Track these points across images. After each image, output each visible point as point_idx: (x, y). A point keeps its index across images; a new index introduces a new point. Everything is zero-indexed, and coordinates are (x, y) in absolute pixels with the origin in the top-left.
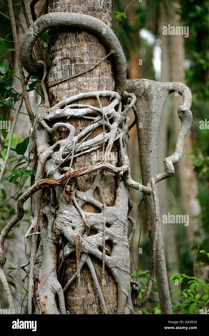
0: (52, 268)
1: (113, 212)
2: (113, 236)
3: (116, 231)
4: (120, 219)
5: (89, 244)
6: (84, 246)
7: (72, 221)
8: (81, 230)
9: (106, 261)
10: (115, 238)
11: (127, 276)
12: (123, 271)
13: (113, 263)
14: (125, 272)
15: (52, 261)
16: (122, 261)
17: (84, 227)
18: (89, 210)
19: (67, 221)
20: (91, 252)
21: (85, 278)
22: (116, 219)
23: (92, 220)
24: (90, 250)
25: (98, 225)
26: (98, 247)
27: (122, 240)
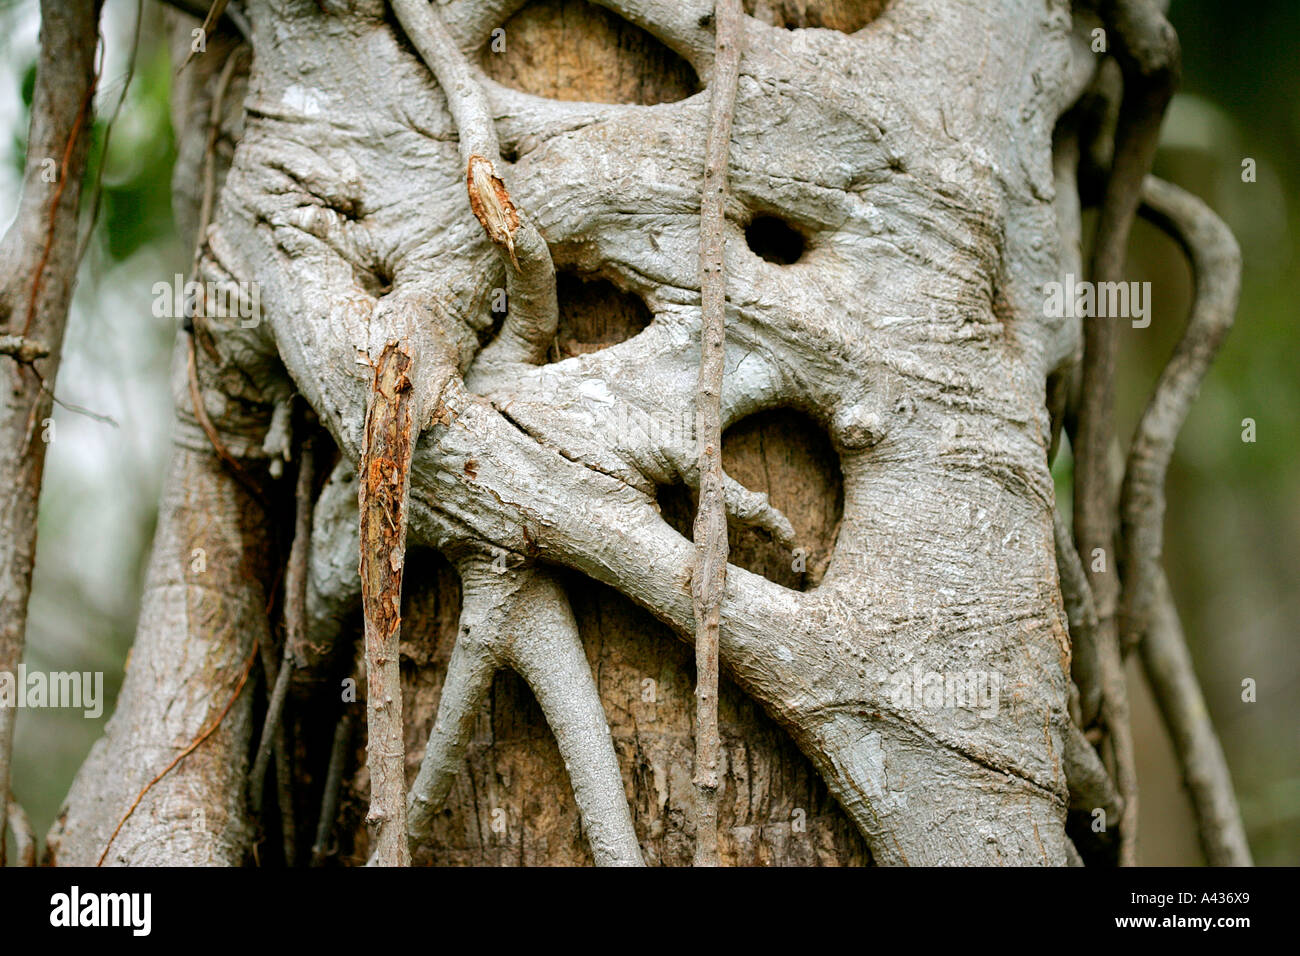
0: (174, 727)
1: (834, 83)
2: (827, 355)
3: (877, 303)
4: (917, 163)
5: (527, 440)
6: (469, 468)
7: (369, 202)
8: (445, 291)
9: (742, 639)
10: (852, 375)
11: (1009, 811)
12: (962, 752)
13: (821, 668)
14: (982, 763)
15: (185, 660)
16: (942, 637)
17: (487, 260)
18: (571, 81)
19: (307, 198)
20: (559, 541)
21: (528, 839)
22: (873, 158)
23: (574, 171)
24: (544, 511)
25: (641, 225)
26: (638, 479)
27: (948, 398)
